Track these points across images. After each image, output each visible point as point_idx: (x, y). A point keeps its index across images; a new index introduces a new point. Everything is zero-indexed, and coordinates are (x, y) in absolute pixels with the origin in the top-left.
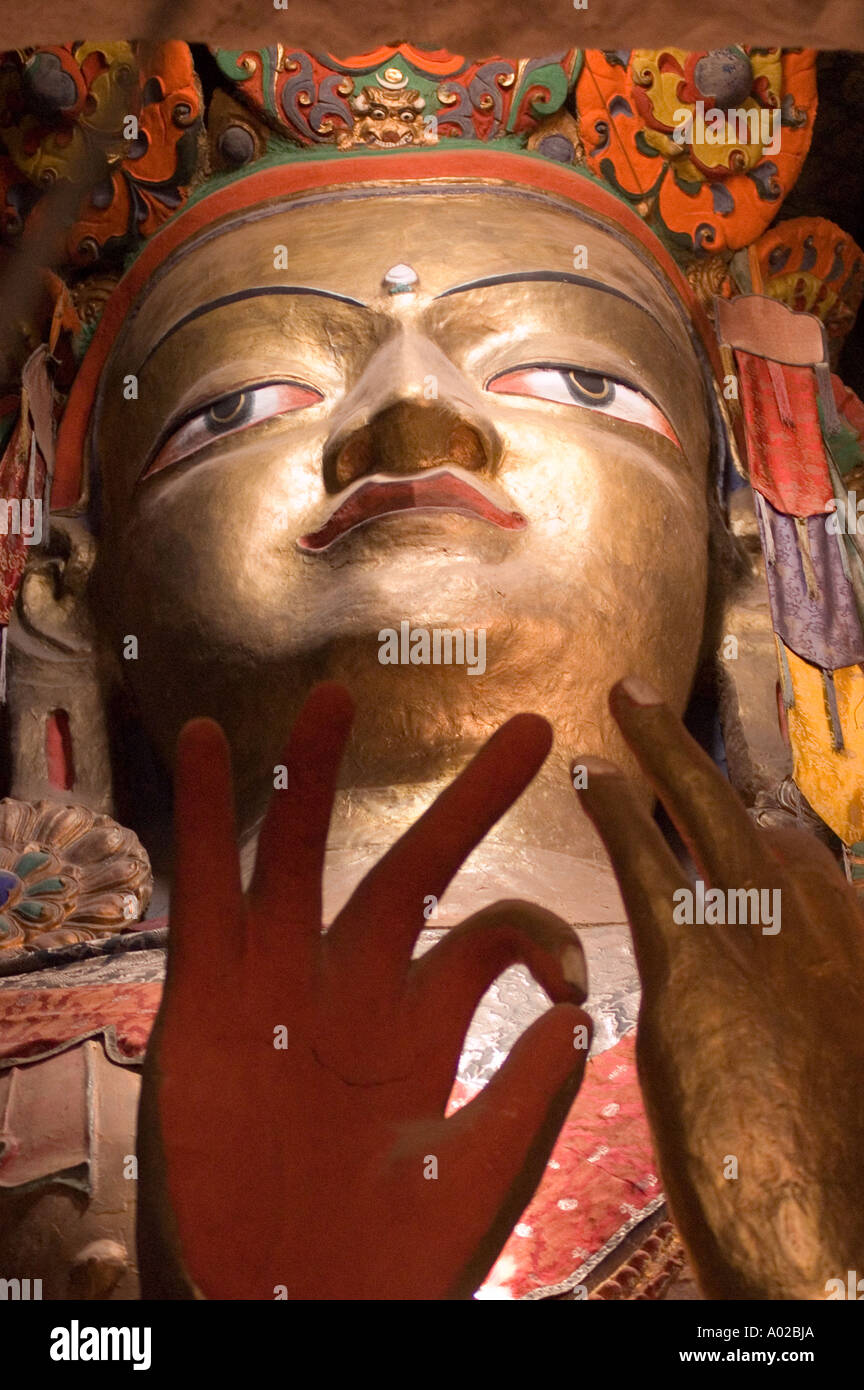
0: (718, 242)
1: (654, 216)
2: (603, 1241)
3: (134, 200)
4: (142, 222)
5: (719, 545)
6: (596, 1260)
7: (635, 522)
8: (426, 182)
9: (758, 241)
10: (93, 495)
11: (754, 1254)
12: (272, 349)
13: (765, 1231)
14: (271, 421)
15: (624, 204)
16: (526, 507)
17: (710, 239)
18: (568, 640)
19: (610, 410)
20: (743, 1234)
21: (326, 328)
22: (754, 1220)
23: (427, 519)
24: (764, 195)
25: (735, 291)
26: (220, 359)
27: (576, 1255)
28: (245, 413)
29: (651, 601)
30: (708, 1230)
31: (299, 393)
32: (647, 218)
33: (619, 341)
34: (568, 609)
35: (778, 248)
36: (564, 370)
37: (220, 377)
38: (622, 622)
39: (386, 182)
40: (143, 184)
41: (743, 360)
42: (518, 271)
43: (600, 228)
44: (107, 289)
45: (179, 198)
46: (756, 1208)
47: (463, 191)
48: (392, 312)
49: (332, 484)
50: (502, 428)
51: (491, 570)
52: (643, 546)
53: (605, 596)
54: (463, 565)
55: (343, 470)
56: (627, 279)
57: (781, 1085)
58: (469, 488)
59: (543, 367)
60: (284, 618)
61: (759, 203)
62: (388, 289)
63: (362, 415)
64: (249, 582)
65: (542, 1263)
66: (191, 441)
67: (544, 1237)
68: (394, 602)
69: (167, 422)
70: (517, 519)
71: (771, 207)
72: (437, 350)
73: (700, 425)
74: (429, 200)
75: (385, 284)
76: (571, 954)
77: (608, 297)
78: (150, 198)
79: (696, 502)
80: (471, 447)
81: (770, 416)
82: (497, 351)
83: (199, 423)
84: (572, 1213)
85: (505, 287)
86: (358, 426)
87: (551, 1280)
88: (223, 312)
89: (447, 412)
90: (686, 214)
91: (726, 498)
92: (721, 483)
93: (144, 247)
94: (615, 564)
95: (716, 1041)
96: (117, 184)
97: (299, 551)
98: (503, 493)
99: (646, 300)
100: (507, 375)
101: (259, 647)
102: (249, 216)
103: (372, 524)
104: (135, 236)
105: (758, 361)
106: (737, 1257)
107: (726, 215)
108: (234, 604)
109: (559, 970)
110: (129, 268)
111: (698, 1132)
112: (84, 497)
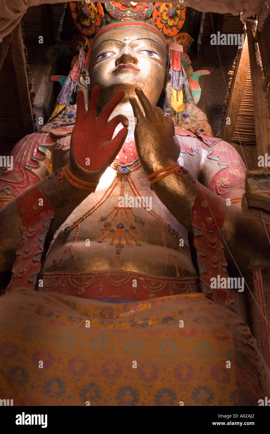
0: (171, 35)
1: (162, 32)
2: (136, 159)
3: (96, 28)
4: (96, 31)
5: (167, 75)
6: (134, 161)
7: (154, 71)
8: (132, 26)
9: (176, 35)
10: (89, 66)
11: (146, 159)
12: (110, 48)
13: (148, 156)
14: (109, 57)
15: (158, 30)
16: (140, 69)
17: (170, 35)
18: (144, 86)
19: (153, 56)
20: (145, 157)
21: (117, 45)
22: (147, 155)
23: (127, 70)
24: (177, 29)
25: (172, 42)
26: (104, 49)
27: (132, 160)
28: (106, 56)
29: (155, 81)
30: (141, 156)
31: (113, 53)
32: (161, 32)
33: (155, 48)
34: (144, 82)
35: (179, 36)
36: (147, 51)
37: (103, 51)
38: (151, 83)
39: (127, 26)
40: (97, 26)
41: (172, 51)
42: (142, 38)
43: (154, 33)
44: (92, 40)
45: (101, 28)
46: (147, 153)
47: (136, 27)
48: (125, 43)
49: (116, 65)
50: (138, 58)
51: (135, 76)
52: (155, 74)
53: (149, 80)
54: (131, 76)
55: (117, 63)
56: (157, 40)
57: (151, 138)
58: (132, 66)
59: (144, 50)
60: (109, 82)
61: (177, 30)
62: (125, 40)
63: (120, 56)
64: (105, 77)
65: (128, 161)
66: (100, 59)
67: (129, 158)
68: (122, 80)
69: (97, 57)
70: (139, 70)
71: (178, 31)
72: (130, 48)
73: (166, 59)
74: (132, 28)
75: (125, 39)
76: (127, 121)
77: (154, 42)
78: (98, 28)
79: (164, 69)
80: (134, 61)
81: (175, 58)
82: (139, 48)
83: (100, 57)
84: (132, 155)
85: (140, 40)
86: (119, 57)
87: (129, 163)
88: (104, 43)
89: (130, 56)
90: (167, 31)
91: (169, 69)
92: (168, 67)
93: (97, 34)
94: (151, 76)
95: (144, 132)
96: (94, 26)
97: (111, 73)
98: (138, 67)
99: (159, 42)
100: (139, 51)
101: (106, 86)
102: (109, 30)
103: (120, 70)
104: (96, 33)
105: (174, 51)
106: (144, 159)
107: (172, 32)
108: (103, 80)
109: (125, 123)
110: (95, 37)
111: (140, 144)
112: (88, 67)
